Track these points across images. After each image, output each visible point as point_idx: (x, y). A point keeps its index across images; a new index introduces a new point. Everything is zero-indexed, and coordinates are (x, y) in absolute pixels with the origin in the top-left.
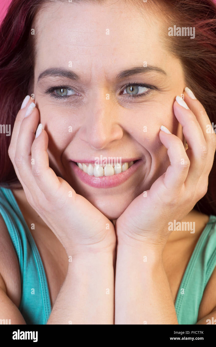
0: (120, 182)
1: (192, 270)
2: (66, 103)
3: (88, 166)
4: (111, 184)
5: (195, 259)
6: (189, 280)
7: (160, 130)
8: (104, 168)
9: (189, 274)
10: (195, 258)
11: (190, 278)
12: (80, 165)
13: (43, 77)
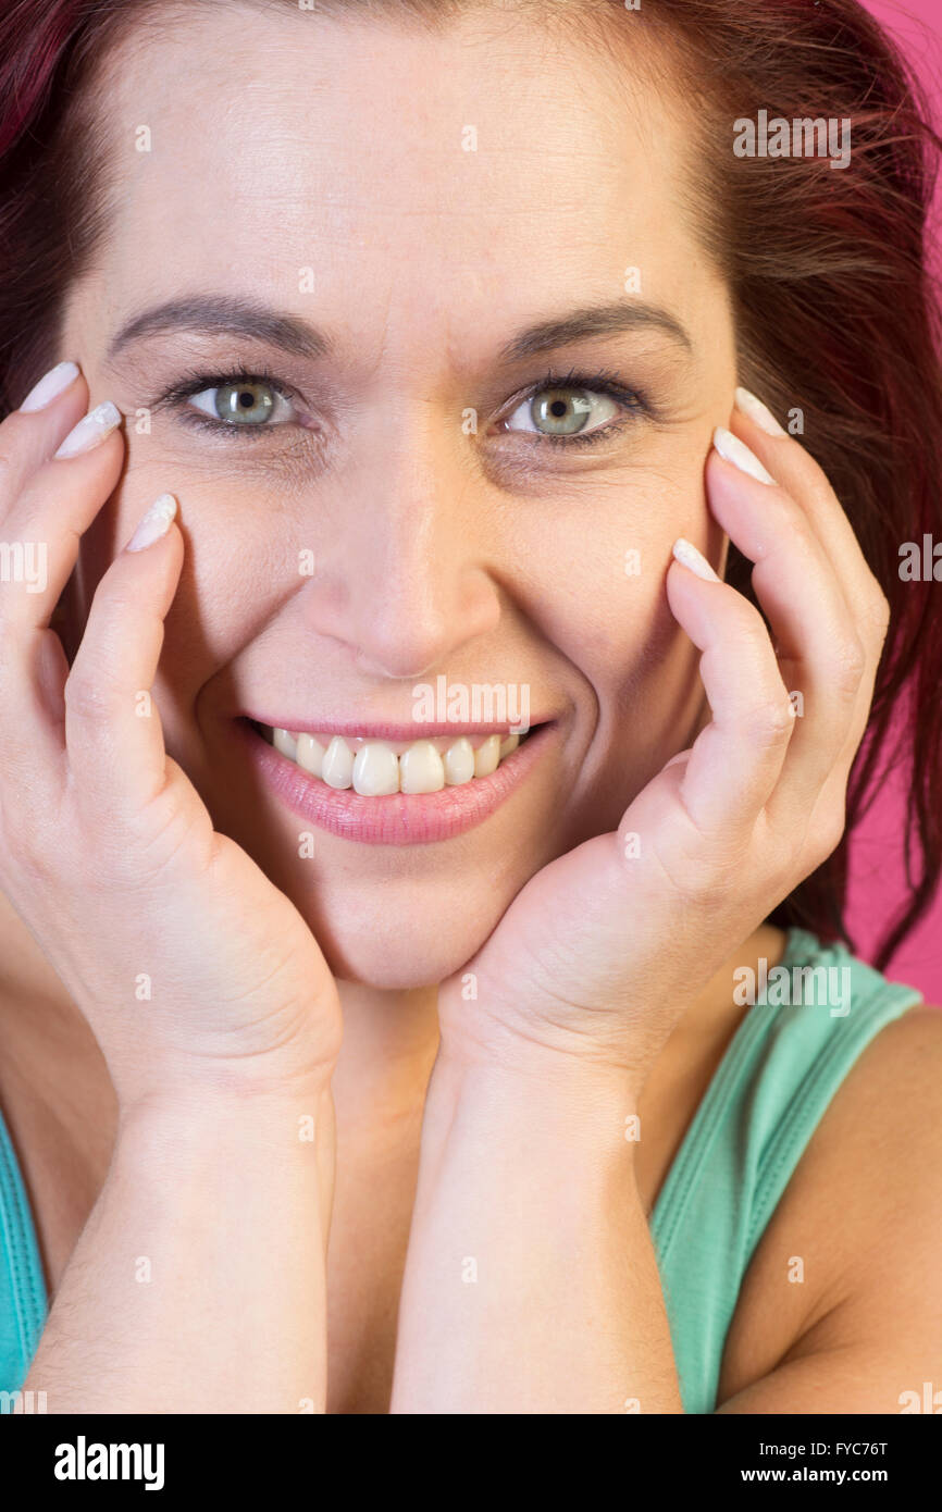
0: (466, 824)
1: (690, 1183)
2: (256, 456)
3: (326, 746)
4: (427, 831)
5: (710, 1134)
6: (677, 1228)
7: (672, 559)
8: (399, 758)
9: (678, 1200)
10: (707, 1128)
11: (681, 1219)
12: (282, 738)
13: (146, 333)
